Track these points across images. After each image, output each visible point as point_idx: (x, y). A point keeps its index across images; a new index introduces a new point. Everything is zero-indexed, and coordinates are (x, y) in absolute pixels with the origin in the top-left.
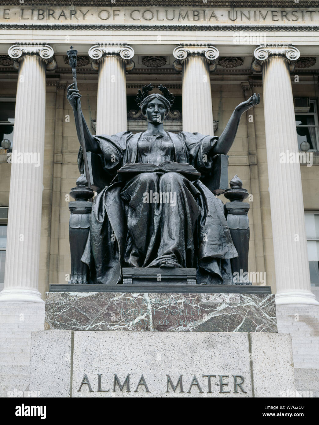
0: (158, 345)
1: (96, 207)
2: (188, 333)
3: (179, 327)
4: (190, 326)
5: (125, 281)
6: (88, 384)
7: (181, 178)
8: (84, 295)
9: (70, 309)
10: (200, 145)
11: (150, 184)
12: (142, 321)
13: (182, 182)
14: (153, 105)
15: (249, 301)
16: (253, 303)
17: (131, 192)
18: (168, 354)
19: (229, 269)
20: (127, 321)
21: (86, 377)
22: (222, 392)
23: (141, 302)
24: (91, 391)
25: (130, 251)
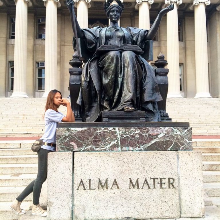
0: (124, 160)
1: (84, 72)
2: (141, 152)
3: (136, 148)
4: (142, 147)
5: (104, 120)
6: (83, 185)
7: (133, 54)
8: (80, 129)
9: (72, 139)
10: (138, 35)
11: (116, 58)
12: (115, 144)
13: (134, 57)
14: (114, 11)
15: (177, 132)
16: (179, 133)
17: (105, 62)
18: (130, 166)
19: (156, 106)
20: (106, 145)
21: (82, 181)
22: (161, 188)
23: (113, 133)
24: (85, 189)
25: (104, 98)
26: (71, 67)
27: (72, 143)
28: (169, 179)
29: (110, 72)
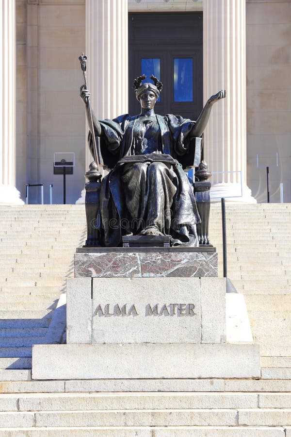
0: (145, 286)
2: (162, 278)
3: (158, 274)
4: (164, 274)
5: (125, 245)
6: (101, 310)
8: (98, 254)
9: (90, 264)
12: (135, 270)
13: (164, 172)
14: (146, 95)
15: (202, 257)
16: (204, 259)
19: (195, 232)
20: (125, 271)
21: (100, 306)
22: (181, 314)
23: (134, 258)
24: (103, 314)
26: (88, 181)
27: (90, 269)
28: (190, 305)
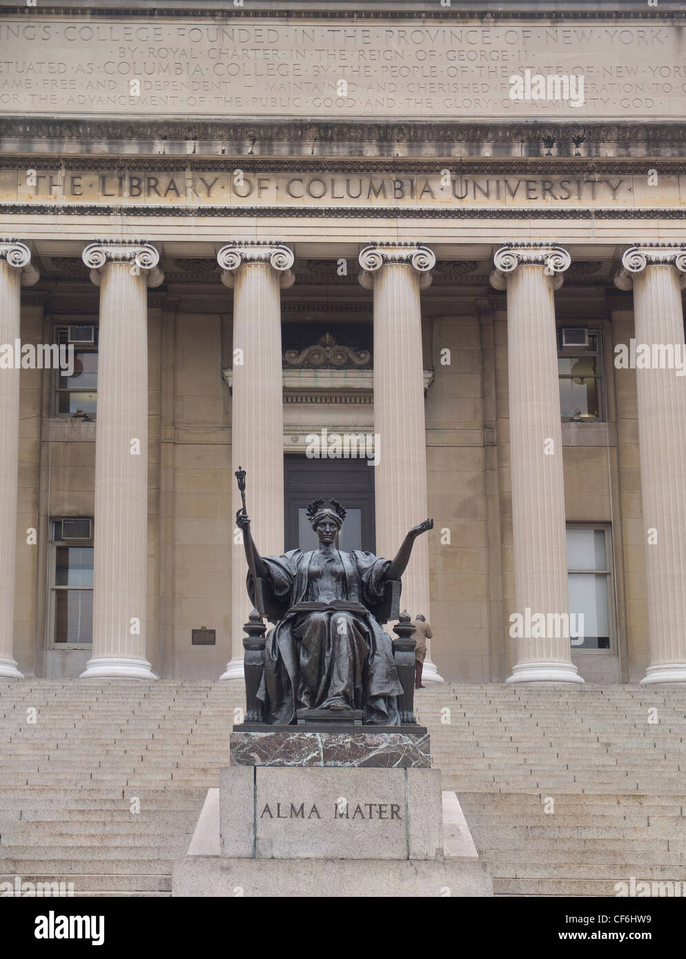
0: (328, 778)
1: (269, 645)
2: (353, 769)
3: (346, 763)
4: (356, 763)
5: (299, 722)
6: (269, 811)
7: (351, 618)
8: (264, 735)
9: (252, 748)
10: (372, 570)
11: (321, 625)
12: (315, 757)
13: (351, 623)
14: (325, 524)
15: (407, 741)
16: (411, 742)
17: (304, 630)
18: (336, 786)
19: (395, 705)
20: (302, 757)
21: (267, 806)
22: (381, 818)
23: (313, 741)
24: (271, 817)
25: (303, 689)
26: (247, 636)
27: (252, 754)
28: (392, 806)
29: (313, 648)
